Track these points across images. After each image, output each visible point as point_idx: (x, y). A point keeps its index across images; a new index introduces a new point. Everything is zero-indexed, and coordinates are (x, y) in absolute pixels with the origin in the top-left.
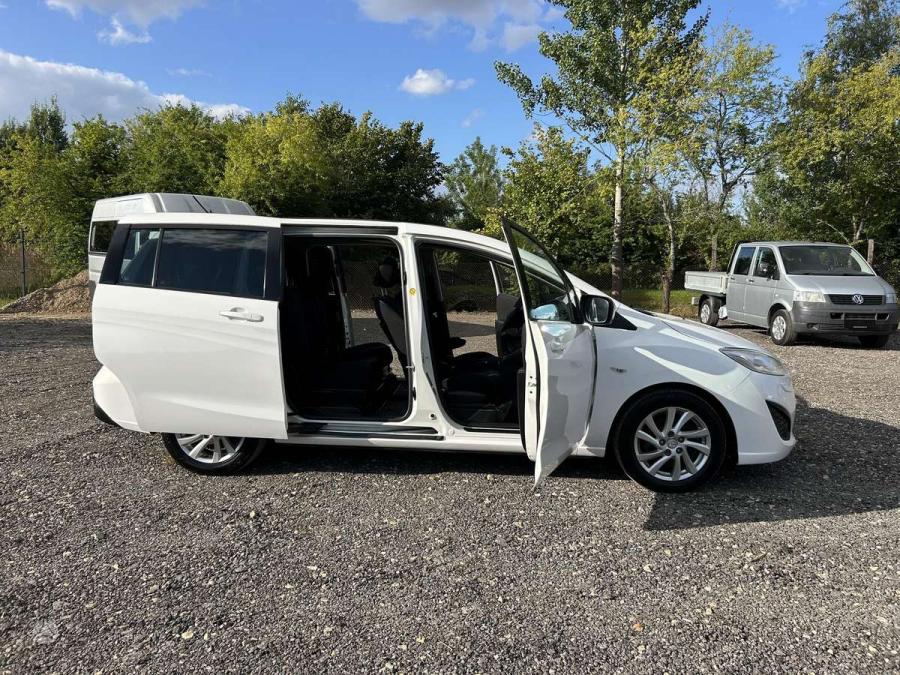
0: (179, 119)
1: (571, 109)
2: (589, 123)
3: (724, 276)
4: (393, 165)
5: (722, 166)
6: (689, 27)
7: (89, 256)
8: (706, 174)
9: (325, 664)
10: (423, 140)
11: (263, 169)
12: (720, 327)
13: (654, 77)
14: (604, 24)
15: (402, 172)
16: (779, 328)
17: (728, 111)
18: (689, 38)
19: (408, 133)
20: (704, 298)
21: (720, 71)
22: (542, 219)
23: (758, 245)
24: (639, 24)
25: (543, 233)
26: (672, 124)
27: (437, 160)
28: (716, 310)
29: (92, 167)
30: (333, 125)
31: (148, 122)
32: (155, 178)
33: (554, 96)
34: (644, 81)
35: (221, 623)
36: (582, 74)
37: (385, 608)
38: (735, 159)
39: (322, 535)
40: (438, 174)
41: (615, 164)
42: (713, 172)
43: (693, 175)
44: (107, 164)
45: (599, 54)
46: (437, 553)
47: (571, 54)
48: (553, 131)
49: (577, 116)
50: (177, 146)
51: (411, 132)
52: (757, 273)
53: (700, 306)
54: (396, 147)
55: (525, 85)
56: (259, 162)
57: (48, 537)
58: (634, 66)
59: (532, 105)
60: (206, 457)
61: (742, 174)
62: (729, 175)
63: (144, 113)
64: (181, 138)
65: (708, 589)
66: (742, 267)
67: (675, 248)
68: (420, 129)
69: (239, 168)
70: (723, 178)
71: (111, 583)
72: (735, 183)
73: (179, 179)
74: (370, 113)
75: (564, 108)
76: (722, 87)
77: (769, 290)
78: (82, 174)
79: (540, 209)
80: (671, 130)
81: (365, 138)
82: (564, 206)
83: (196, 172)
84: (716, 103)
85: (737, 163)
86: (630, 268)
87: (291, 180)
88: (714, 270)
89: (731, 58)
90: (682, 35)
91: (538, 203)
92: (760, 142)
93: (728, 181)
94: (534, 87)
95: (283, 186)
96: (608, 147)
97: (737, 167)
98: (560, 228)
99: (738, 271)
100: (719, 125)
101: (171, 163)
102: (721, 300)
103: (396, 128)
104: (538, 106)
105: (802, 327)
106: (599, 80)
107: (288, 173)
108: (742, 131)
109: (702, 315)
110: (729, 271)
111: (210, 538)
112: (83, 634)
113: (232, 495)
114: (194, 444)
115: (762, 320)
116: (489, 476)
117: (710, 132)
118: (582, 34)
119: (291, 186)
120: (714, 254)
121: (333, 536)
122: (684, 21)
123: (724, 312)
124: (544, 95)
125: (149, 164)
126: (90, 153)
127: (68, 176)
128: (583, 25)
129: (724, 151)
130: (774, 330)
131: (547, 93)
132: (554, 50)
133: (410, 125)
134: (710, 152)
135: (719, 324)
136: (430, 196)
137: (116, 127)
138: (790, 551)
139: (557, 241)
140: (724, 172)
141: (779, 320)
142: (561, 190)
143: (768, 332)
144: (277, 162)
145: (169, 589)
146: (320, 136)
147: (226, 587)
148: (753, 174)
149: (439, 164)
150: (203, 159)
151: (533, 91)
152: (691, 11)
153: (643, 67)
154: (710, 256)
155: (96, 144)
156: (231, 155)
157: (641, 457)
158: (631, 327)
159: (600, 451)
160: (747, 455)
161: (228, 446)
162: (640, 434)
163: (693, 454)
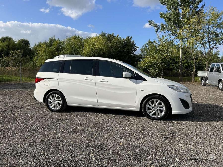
0: (75, 38)
1: (168, 31)
2: (173, 34)
3: (207, 72)
4: (124, 47)
5: (209, 43)
6: (200, 8)
7: (53, 69)
9: (50, 144)
10: (132, 41)
11: (92, 49)
12: (207, 86)
13: (189, 21)
14: (176, 9)
15: (126, 49)
16: (221, 86)
17: (211, 29)
18: (199, 11)
19: (128, 39)
20: (202, 78)
21: (208, 18)
22: (159, 58)
23: (216, 64)
24: (185, 8)
25: (159, 62)
26: (194, 33)
27: (135, 45)
28: (205, 81)
29: (56, 50)
30: (110, 38)
31: (69, 40)
32: (68, 52)
33: (163, 28)
34: (186, 22)
35: (36, 136)
36: (170, 22)
37: (70, 137)
38: (213, 41)
39: (68, 124)
40: (135, 49)
41: (179, 44)
42: (206, 45)
43: (200, 46)
44: (60, 49)
45: (174, 17)
46: (90, 128)
47: (167, 17)
48: (163, 37)
49: (170, 32)
50: (74, 44)
51: (129, 39)
52: (215, 71)
53: (201, 80)
54: (125, 43)
55: (156, 26)
56: (91, 47)
57: (16, 121)
58: (184, 19)
59: (158, 30)
60: (54, 108)
61: (215, 45)
62: (211, 46)
63: (68, 37)
64: (75, 43)
66: (212, 70)
67: (196, 65)
68: (131, 38)
69: (87, 49)
70: (210, 46)
71: (22, 129)
72: (213, 47)
73: (74, 52)
74: (118, 35)
75: (167, 31)
76: (209, 23)
77: (218, 76)
78: (54, 52)
79: (159, 56)
80: (194, 35)
81: (117, 41)
82: (164, 55)
83: (78, 50)
84: (207, 27)
85: (214, 42)
86: (189, 71)
87: (98, 51)
89: (211, 15)
90: (197, 10)
91: (158, 54)
92: (220, 37)
93: (211, 47)
94: (158, 26)
95: (96, 53)
96: (177, 40)
97: (214, 43)
98: (164, 61)
99: (210, 71)
100: (208, 33)
101: (72, 48)
102: (206, 79)
103: (125, 38)
104: (159, 30)
106: (174, 23)
107: (98, 50)
108: (216, 34)
109: (202, 83)
111: (46, 123)
112: (10, 136)
113: (56, 116)
114: (52, 105)
115: (216, 84)
116: (114, 115)
117: (206, 34)
118: (170, 12)
119: (99, 53)
120: (207, 67)
121: (71, 124)
122: (198, 6)
123: (207, 82)
124: (161, 28)
125: (68, 49)
126: (56, 47)
127: (51, 52)
128: (170, 10)
129: (210, 39)
130: (219, 86)
131: (161, 27)
132: (163, 16)
133: (129, 37)
134: (206, 40)
135: (206, 85)
136: (133, 54)
137: (62, 41)
139: (163, 64)
140: (210, 45)
141: (221, 83)
142: (164, 51)
143: (218, 87)
144: (95, 47)
145: (31, 130)
146: (107, 41)
147: (42, 131)
148: (218, 45)
149: (136, 46)
150: (80, 47)
151: (158, 27)
152: (200, 4)
153: (186, 19)
154: (206, 67)
155: (57, 45)
156: (85, 46)
157: (148, 111)
158: (146, 80)
159: (138, 109)
160: (174, 112)
161: (58, 106)
162: (147, 106)
163: (161, 111)
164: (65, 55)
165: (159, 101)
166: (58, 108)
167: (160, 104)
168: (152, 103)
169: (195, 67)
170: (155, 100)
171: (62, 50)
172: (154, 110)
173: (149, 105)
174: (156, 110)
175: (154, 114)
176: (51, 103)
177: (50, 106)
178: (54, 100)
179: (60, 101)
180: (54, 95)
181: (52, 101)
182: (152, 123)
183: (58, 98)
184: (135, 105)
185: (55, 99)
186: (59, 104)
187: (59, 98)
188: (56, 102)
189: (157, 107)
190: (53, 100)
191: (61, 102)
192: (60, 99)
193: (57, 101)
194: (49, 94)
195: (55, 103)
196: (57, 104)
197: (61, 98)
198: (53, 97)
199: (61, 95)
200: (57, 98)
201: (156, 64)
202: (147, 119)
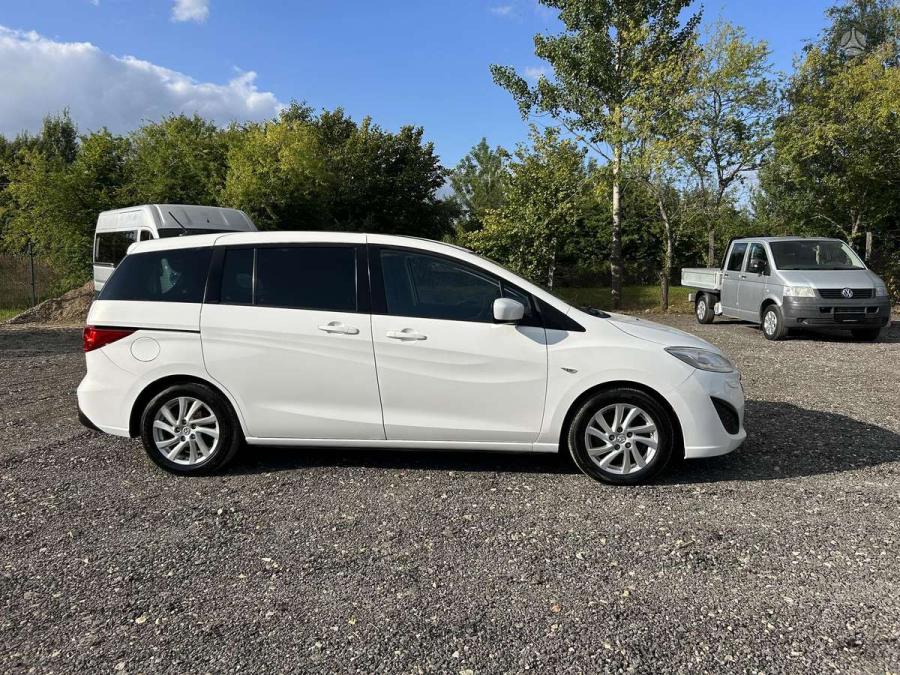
0: (182, 129)
1: (567, 110)
2: (586, 123)
3: (718, 272)
4: (393, 170)
5: (718, 162)
6: (683, 25)
7: (95, 267)
8: (701, 171)
9: (261, 644)
10: (424, 144)
11: (263, 177)
12: (716, 323)
13: (647, 76)
14: (597, 24)
15: (402, 177)
16: (771, 323)
17: (723, 108)
18: (683, 36)
19: (409, 137)
20: (700, 294)
21: (714, 68)
22: (539, 219)
23: (750, 241)
24: (631, 24)
25: (540, 234)
26: (667, 123)
27: (438, 164)
28: (711, 306)
29: (98, 180)
30: (335, 130)
31: (152, 133)
32: (159, 188)
33: (550, 97)
34: (637, 81)
35: (173, 609)
36: (576, 75)
37: (327, 594)
38: (731, 155)
39: (281, 531)
40: (439, 177)
41: (611, 163)
42: (708, 169)
43: (689, 172)
44: (113, 176)
45: (592, 55)
46: (386, 545)
47: (565, 55)
48: (550, 132)
49: (574, 116)
50: (180, 156)
51: (411, 136)
52: (750, 269)
53: (697, 302)
54: (396, 152)
55: (521, 88)
56: (260, 170)
57: (28, 535)
58: (628, 65)
59: (528, 107)
60: (184, 459)
61: (738, 170)
62: (725, 172)
63: (149, 124)
64: (184, 148)
65: (632, 573)
66: (735, 264)
67: (673, 245)
68: (420, 133)
69: (240, 177)
70: (719, 173)
71: (79, 575)
72: (732, 179)
73: (182, 189)
74: (369, 119)
75: (561, 109)
76: (716, 85)
77: (760, 286)
78: (88, 187)
79: (537, 210)
80: (665, 128)
81: (365, 143)
82: (560, 206)
83: (198, 182)
84: (710, 100)
85: (734, 159)
86: (636, 265)
87: (291, 187)
88: (711, 267)
89: (725, 55)
90: (675, 33)
91: (535, 204)
92: (755, 138)
93: (724, 177)
94: (529, 88)
95: (283, 193)
96: (604, 146)
97: (733, 163)
98: (557, 228)
99: (732, 267)
100: (713, 122)
101: (173, 174)
102: (716, 296)
103: (396, 132)
104: (534, 108)
105: (792, 322)
106: (594, 81)
107: (287, 180)
108: (739, 129)
109: (699, 312)
110: (722, 268)
111: (177, 534)
112: (48, 620)
113: (205, 494)
114: (172, 447)
115: (754, 314)
116: (451, 473)
117: (705, 129)
118: (576, 34)
119: (292, 193)
120: (711, 253)
121: (292, 530)
122: (677, 19)
123: (719, 308)
124: (540, 96)
125: (153, 175)
126: (95, 165)
127: (74, 188)
128: (576, 26)
129: (719, 148)
130: (766, 325)
131: (543, 94)
132: (548, 51)
133: (410, 130)
134: (706, 149)
135: (716, 319)
136: (431, 199)
137: (121, 139)
138: (720, 538)
139: (554, 241)
140: (721, 168)
141: (770, 315)
142: (557, 190)
143: (761, 327)
144: (277, 170)
145: (131, 580)
146: (321, 143)
147: (184, 578)
148: (749, 169)
149: (440, 167)
150: (206, 169)
151: (529, 93)
152: (684, 9)
153: (637, 65)
154: (707, 252)
155: (101, 157)
156: (230, 163)
157: (592, 452)
158: (580, 329)
159: (554, 447)
160: (693, 448)
161: (203, 448)
162: (590, 430)
163: (642, 448)
164: (157, 206)
165: (633, 411)
166: (203, 458)
167: (638, 421)
168: (609, 418)
169: (669, 251)
170: (619, 408)
171: (123, 179)
172: (617, 447)
173: (596, 425)
174: (623, 445)
175: (617, 462)
176: (168, 436)
177: (163, 452)
178: (183, 422)
179: (212, 426)
180: (182, 401)
181: (171, 430)
182: (619, 500)
183: (201, 412)
184: (542, 430)
185: (187, 418)
186: (208, 440)
187: (209, 414)
188: (193, 431)
189: (629, 435)
190: (178, 422)
191: (215, 432)
192: (212, 417)
193: (198, 429)
194: (156, 397)
195: (187, 438)
196: (197, 439)
197: (213, 415)
198: (175, 411)
199: (216, 401)
200: (195, 416)
201: (530, 243)
202: (586, 481)
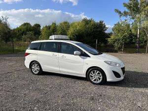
0: (64, 23)
1: (130, 16)
10: (103, 23)
25: (121, 39)
27: (106, 27)
31: (61, 24)
45: (133, 5)
47: (128, 6)
54: (98, 25)
56: (74, 29)
59: (121, 16)
64: (64, 26)
83: (66, 31)
87: (79, 32)
94: (121, 12)
101: (62, 30)
118: (131, 2)
131: (124, 13)
133: (101, 21)
139: (124, 40)
142: (125, 31)
144: (77, 29)
146: (85, 24)
158: (90, 57)
160: (108, 80)
164: (55, 35)
165: (98, 72)
166: (37, 73)
170: (95, 71)
171: (56, 31)
173: (92, 74)
175: (95, 80)
177: (33, 71)
179: (39, 68)
180: (35, 64)
181: (34, 68)
183: (37, 66)
189: (97, 76)
194: (32, 63)
196: (37, 70)
202: (90, 83)
